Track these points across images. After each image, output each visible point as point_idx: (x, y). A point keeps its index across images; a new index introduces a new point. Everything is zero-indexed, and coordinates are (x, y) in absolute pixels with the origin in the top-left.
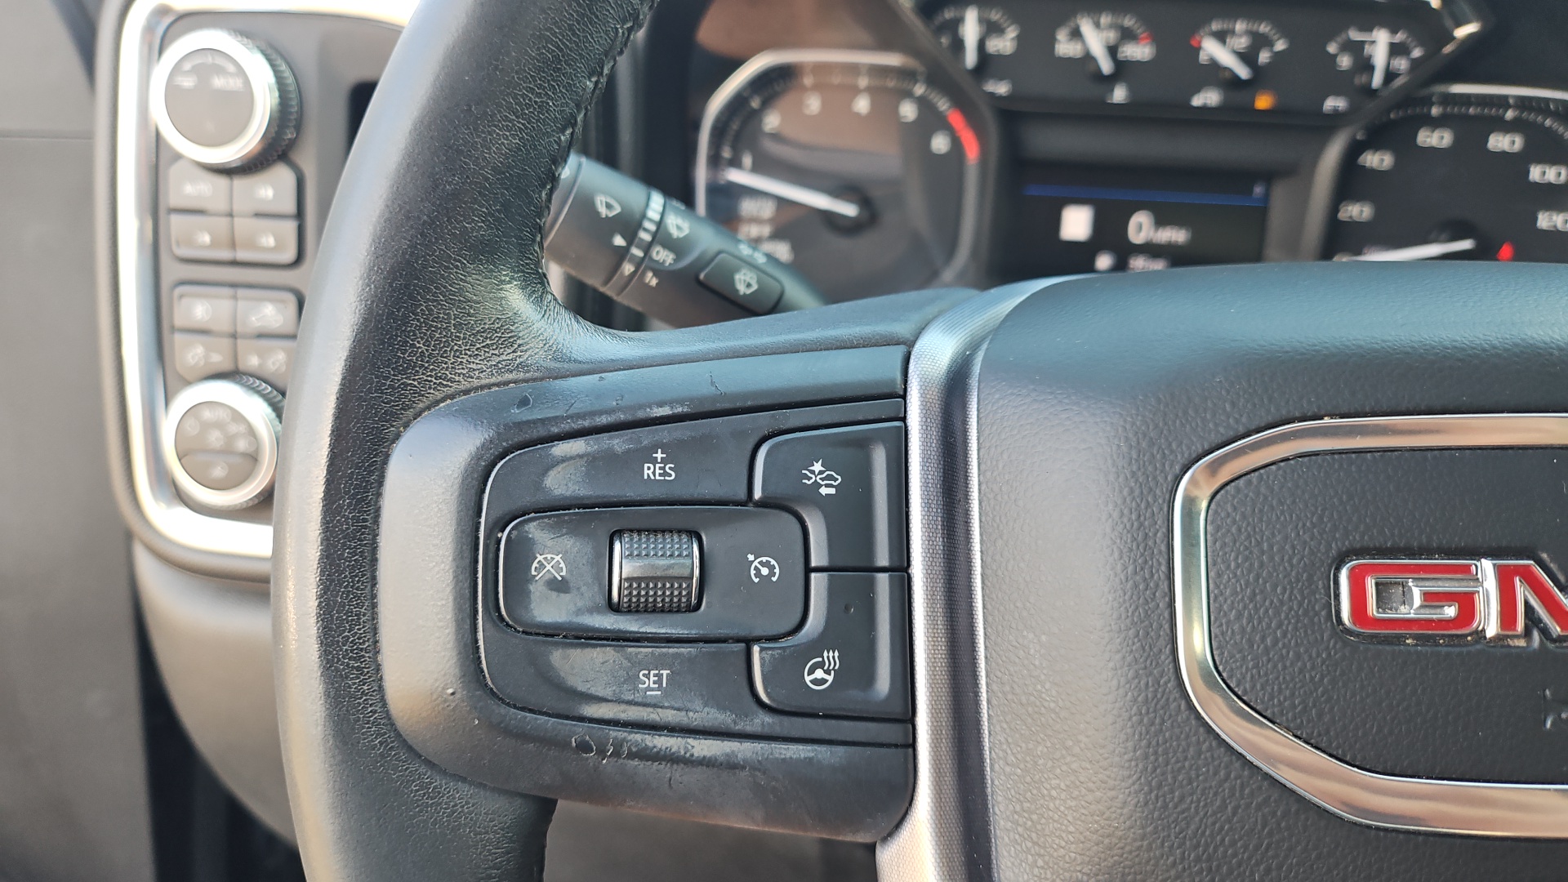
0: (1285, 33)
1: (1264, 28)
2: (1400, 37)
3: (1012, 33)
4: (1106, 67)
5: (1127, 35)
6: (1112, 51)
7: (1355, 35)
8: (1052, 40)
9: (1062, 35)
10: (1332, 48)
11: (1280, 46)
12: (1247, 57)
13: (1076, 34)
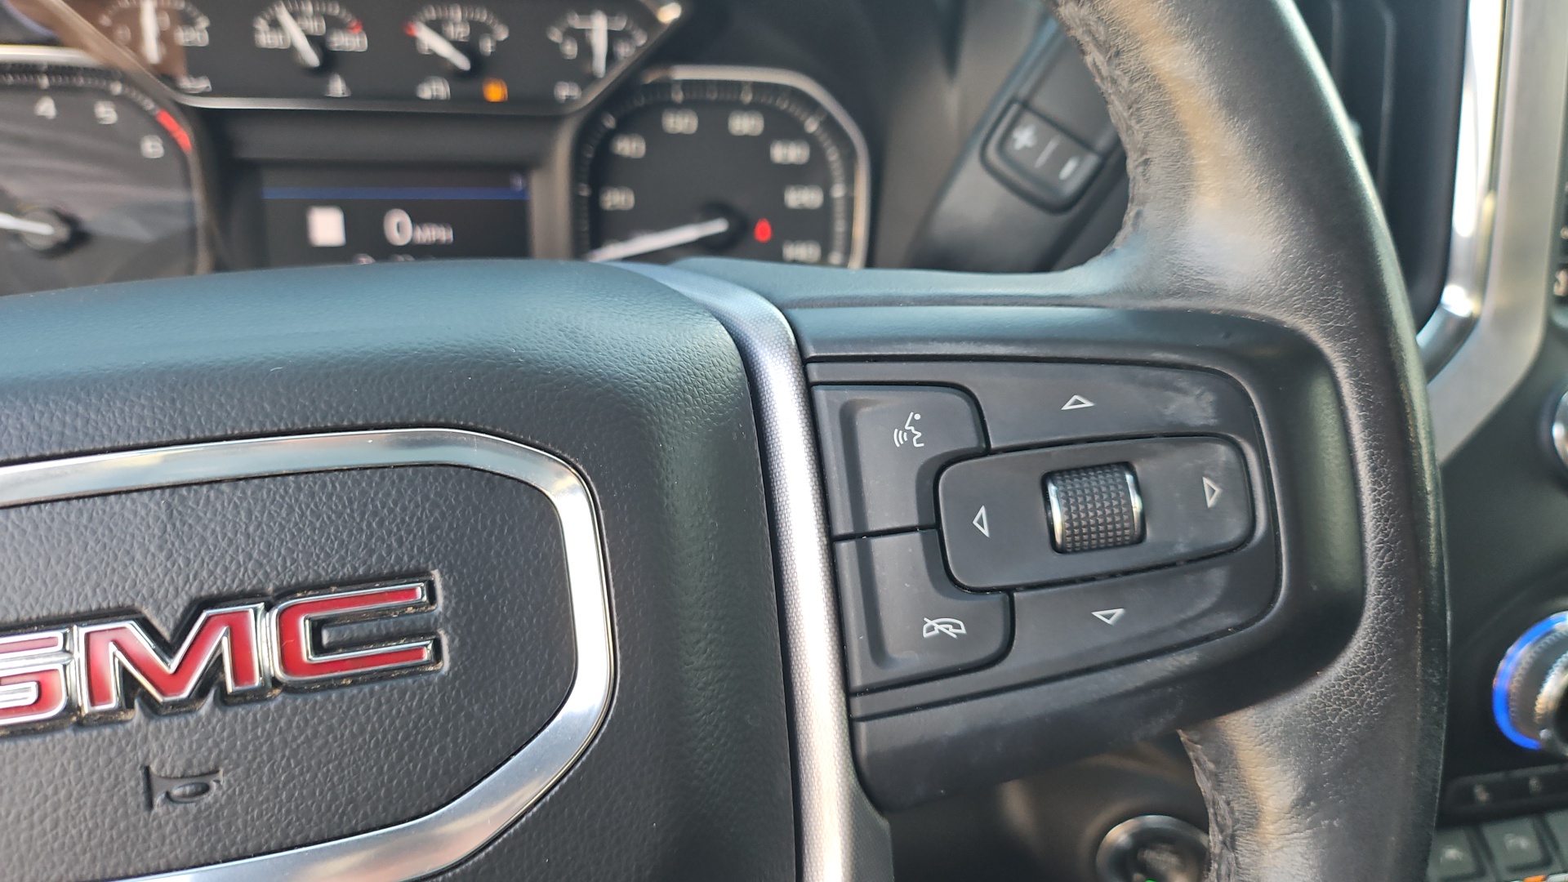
0: (505, 20)
1: (483, 16)
2: (621, 24)
3: (203, 23)
4: (311, 58)
5: (334, 24)
6: (316, 41)
7: (576, 22)
8: (252, 32)
9: (262, 25)
10: (556, 36)
11: (503, 34)
12: (466, 48)
13: (275, 24)
